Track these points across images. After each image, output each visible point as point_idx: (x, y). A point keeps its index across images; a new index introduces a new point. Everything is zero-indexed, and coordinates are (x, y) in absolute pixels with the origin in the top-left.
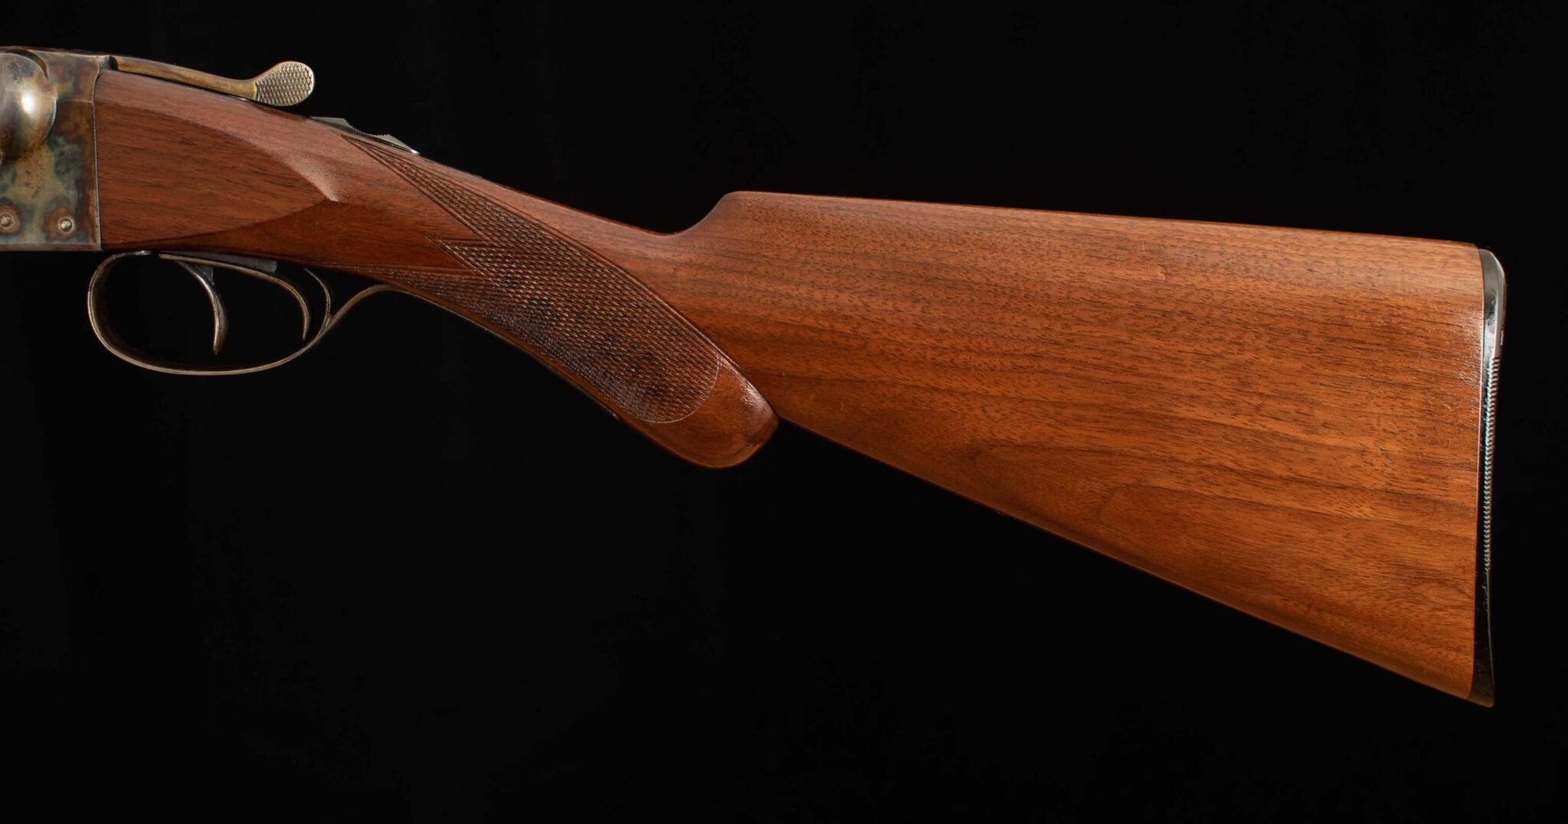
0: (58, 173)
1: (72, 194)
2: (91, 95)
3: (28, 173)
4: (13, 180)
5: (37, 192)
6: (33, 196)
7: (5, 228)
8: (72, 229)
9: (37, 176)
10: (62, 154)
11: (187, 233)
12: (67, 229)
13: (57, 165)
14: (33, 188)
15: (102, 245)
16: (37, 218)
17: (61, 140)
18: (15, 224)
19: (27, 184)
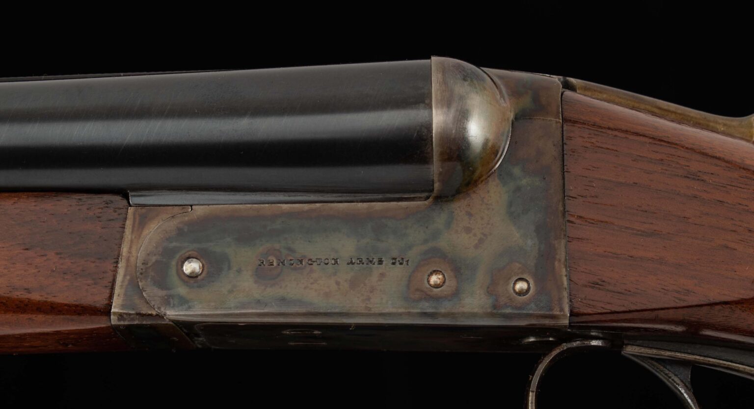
0: (513, 216)
1: (531, 244)
2: (558, 112)
3: (470, 215)
4: (448, 224)
5: (481, 241)
6: (476, 247)
7: (435, 290)
8: (531, 291)
9: (482, 218)
10: (518, 189)
11: (693, 300)
12: (521, 293)
13: (510, 204)
14: (475, 235)
15: (573, 314)
16: (481, 277)
17: (517, 171)
18: (451, 284)
19: (468, 230)
